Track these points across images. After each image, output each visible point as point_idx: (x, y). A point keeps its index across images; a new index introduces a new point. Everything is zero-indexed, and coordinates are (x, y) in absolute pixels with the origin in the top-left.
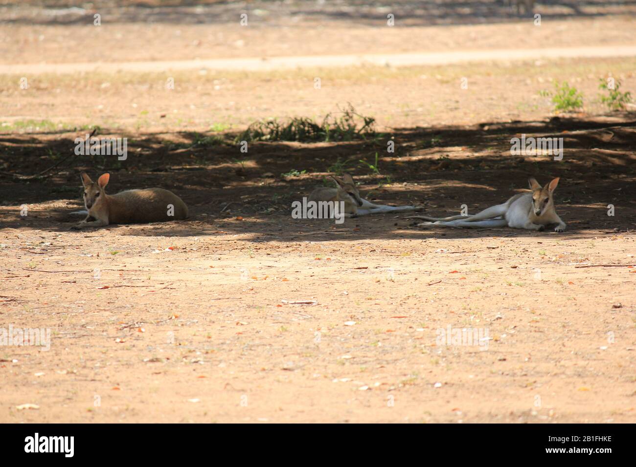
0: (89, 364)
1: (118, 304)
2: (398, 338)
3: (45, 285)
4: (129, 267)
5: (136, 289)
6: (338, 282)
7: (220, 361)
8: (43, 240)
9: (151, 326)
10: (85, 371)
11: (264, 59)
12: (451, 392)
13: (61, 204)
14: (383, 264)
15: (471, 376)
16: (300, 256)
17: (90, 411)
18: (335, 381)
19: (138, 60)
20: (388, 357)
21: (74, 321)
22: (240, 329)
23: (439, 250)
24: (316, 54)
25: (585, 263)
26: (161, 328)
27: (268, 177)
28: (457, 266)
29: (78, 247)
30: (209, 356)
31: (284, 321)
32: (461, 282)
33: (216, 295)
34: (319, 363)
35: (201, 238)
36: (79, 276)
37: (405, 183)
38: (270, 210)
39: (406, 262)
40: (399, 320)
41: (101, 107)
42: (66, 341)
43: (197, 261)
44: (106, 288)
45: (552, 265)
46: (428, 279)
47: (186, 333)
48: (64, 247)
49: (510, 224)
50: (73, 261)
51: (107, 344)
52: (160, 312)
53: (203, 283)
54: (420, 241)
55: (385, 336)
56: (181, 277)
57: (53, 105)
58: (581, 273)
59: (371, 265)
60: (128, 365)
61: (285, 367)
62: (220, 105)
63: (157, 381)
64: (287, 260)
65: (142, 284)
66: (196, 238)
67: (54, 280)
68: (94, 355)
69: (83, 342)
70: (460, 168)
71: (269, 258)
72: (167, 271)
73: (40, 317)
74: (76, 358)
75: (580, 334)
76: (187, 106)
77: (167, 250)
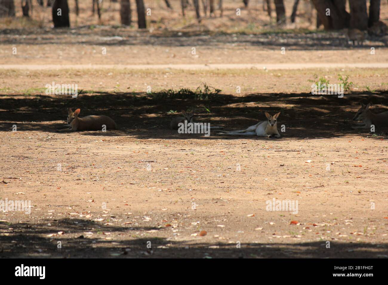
0: (51, 180)
1: (71, 160)
2: (184, 174)
3: (42, 153)
4: (82, 147)
5: (81, 155)
6: (169, 154)
7: (106, 181)
8: (48, 136)
9: (81, 168)
10: (49, 183)
11: (206, 65)
12: (194, 192)
13: (61, 122)
14: (193, 148)
15: (206, 188)
16: (159, 145)
17: (45, 195)
18: (150, 188)
19: (139, 64)
20: (176, 181)
21: (50, 165)
22: (119, 170)
23: (220, 144)
24: (234, 63)
25: (279, 150)
26: (86, 169)
27: (160, 113)
28: (225, 150)
29: (63, 139)
30: (102, 179)
31: (139, 167)
32: (222, 156)
33: (114, 158)
34: (147, 182)
35: (118, 137)
36: (59, 150)
37: (221, 117)
38: (154, 127)
39: (204, 148)
40: (187, 168)
41: (101, 83)
42: (44, 172)
43: (113, 145)
44: (69, 154)
45: (266, 150)
46: (209, 154)
47: (95, 171)
48: (56, 139)
49: (257, 134)
50: (58, 144)
51: (60, 174)
52: (88, 163)
53: (111, 154)
54: (214, 140)
55: (178, 174)
56: (103, 151)
57: (78, 82)
58: (276, 153)
59: (187, 149)
60: (67, 181)
61: (131, 183)
62: (159, 84)
63: (77, 187)
64: (152, 146)
65: (85, 153)
66: (116, 137)
67: (47, 151)
68: (54, 177)
69: (51, 173)
70: (249, 112)
71: (145, 145)
72: (97, 149)
73: (36, 163)
74: (46, 178)
75: (260, 175)
76: (143, 84)
77: (101, 141)
